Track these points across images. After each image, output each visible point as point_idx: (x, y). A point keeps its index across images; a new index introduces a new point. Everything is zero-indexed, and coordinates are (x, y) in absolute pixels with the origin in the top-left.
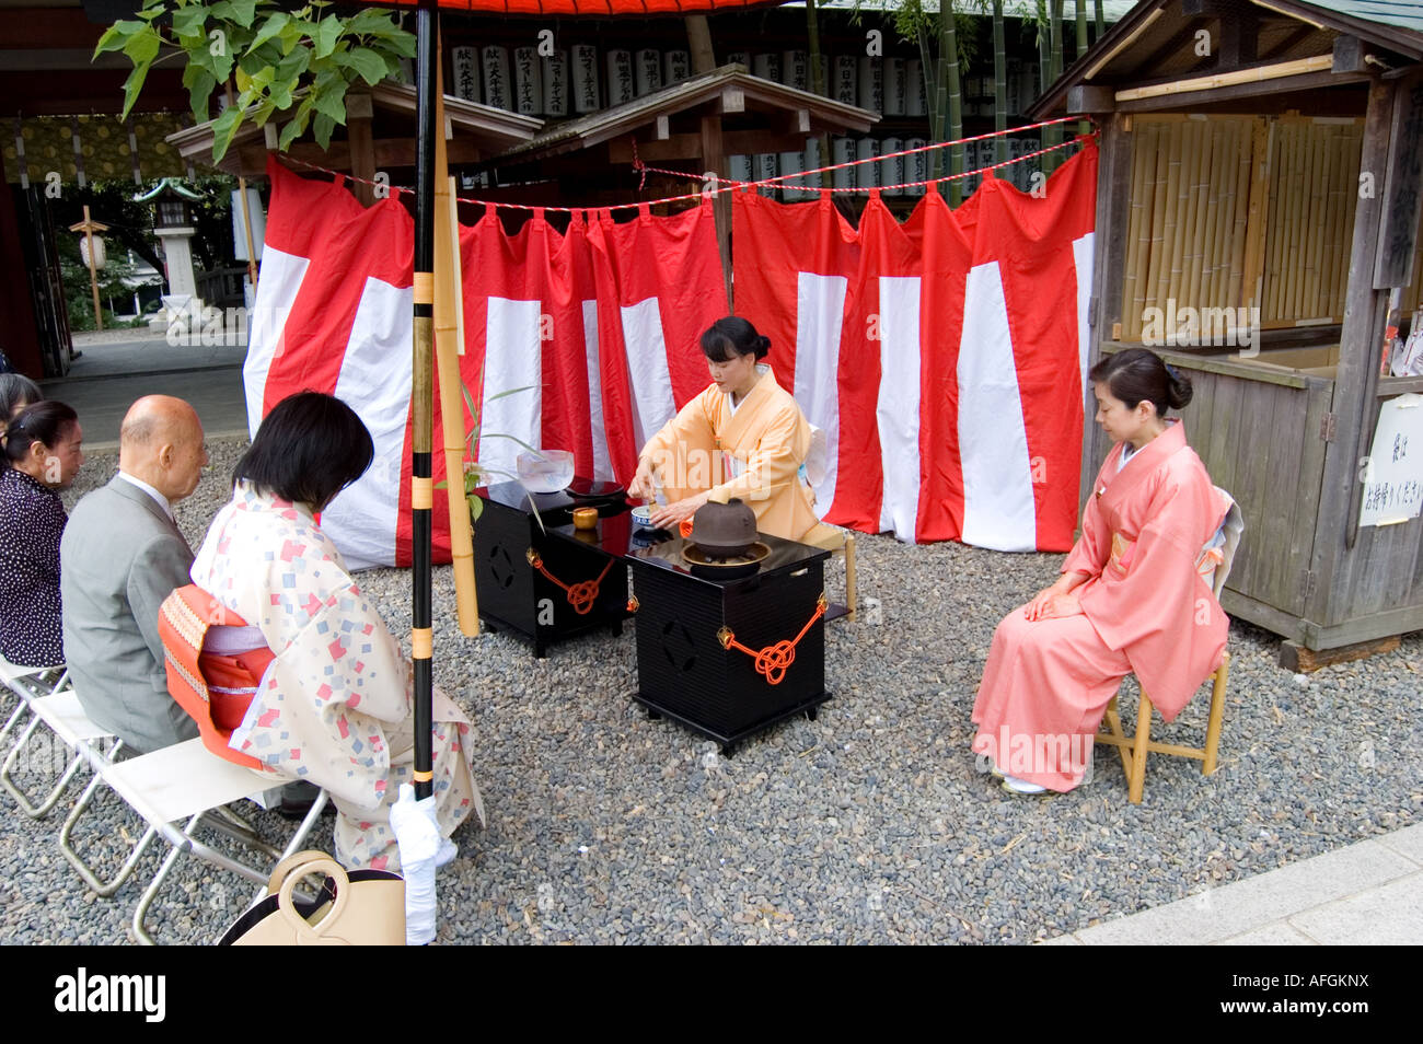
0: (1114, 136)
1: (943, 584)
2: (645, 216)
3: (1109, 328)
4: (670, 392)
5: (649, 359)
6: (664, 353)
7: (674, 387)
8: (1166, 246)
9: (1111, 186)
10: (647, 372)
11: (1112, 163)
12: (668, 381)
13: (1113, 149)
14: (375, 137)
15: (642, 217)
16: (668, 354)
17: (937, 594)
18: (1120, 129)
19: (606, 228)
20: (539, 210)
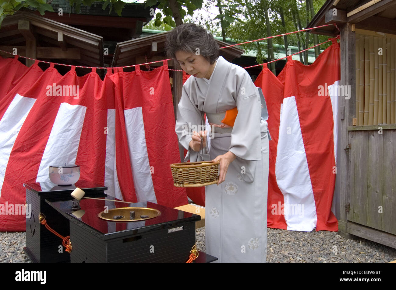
0: (347, 33)
1: (275, 246)
2: (138, 71)
3: (351, 121)
4: (146, 149)
5: (137, 134)
6: (144, 132)
7: (148, 148)
8: (371, 89)
9: (347, 55)
10: (136, 140)
11: (347, 45)
12: (145, 145)
13: (347, 39)
14: (37, 46)
15: (136, 71)
16: (146, 132)
17: (272, 251)
18: (350, 30)
19: (121, 76)
20: (94, 69)
